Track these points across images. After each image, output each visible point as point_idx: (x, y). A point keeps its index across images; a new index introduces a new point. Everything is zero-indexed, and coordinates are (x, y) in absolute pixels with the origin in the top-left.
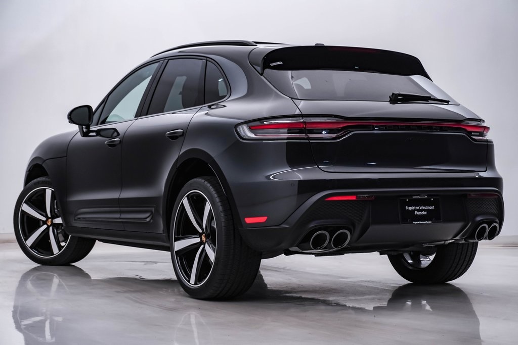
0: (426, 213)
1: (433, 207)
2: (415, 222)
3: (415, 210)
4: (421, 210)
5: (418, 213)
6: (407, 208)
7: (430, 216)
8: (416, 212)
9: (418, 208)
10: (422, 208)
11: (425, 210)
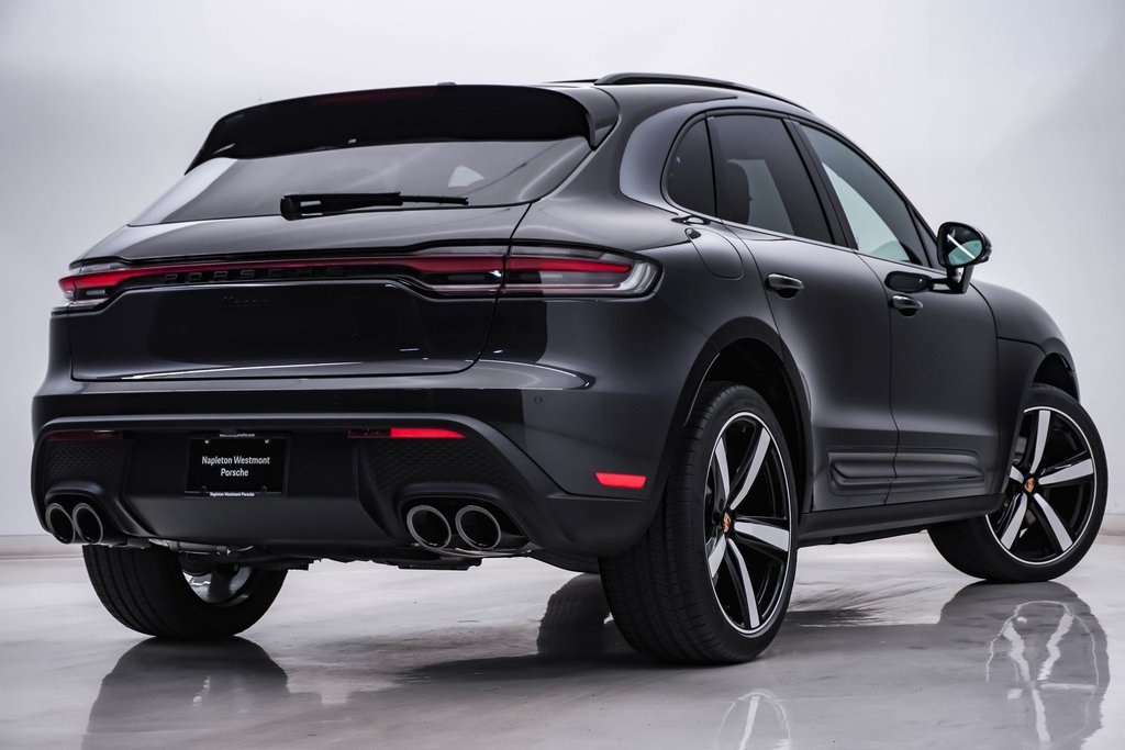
0: (246, 473)
1: (267, 460)
2: (214, 491)
3: (222, 466)
4: (236, 466)
5: (229, 473)
6: (205, 460)
7: (256, 479)
8: (223, 471)
9: (228, 461)
10: (238, 460)
11: (245, 467)
